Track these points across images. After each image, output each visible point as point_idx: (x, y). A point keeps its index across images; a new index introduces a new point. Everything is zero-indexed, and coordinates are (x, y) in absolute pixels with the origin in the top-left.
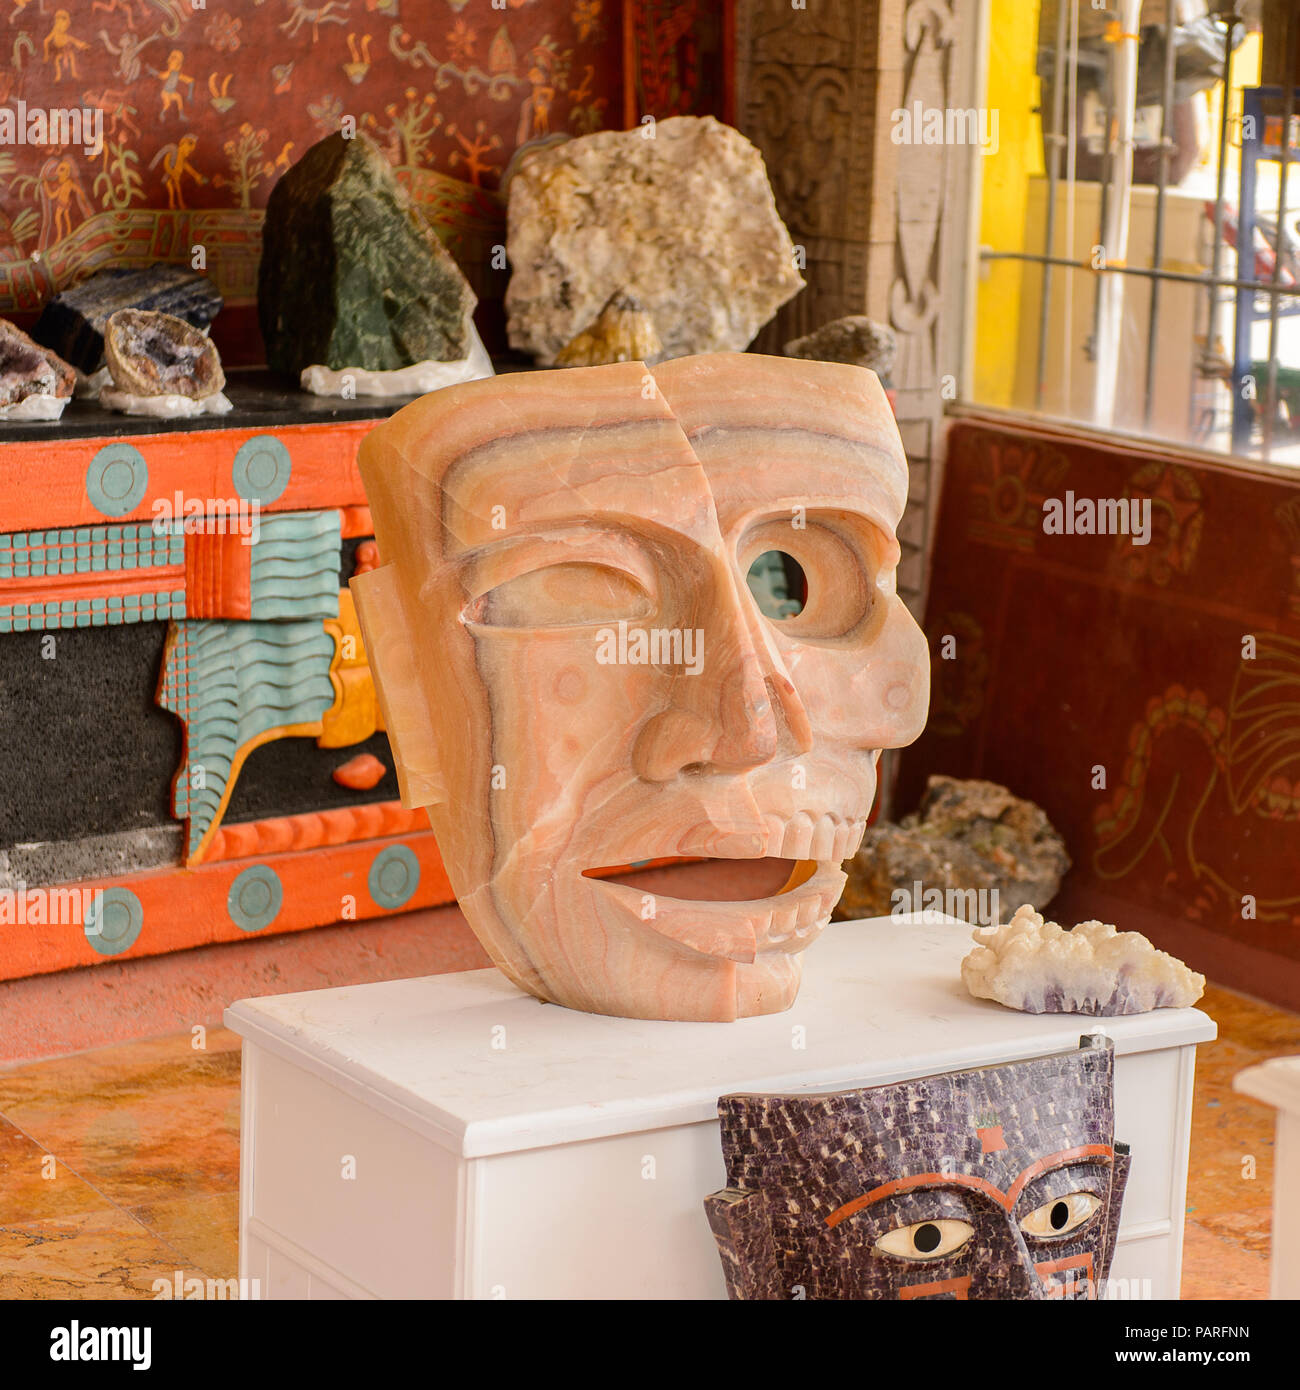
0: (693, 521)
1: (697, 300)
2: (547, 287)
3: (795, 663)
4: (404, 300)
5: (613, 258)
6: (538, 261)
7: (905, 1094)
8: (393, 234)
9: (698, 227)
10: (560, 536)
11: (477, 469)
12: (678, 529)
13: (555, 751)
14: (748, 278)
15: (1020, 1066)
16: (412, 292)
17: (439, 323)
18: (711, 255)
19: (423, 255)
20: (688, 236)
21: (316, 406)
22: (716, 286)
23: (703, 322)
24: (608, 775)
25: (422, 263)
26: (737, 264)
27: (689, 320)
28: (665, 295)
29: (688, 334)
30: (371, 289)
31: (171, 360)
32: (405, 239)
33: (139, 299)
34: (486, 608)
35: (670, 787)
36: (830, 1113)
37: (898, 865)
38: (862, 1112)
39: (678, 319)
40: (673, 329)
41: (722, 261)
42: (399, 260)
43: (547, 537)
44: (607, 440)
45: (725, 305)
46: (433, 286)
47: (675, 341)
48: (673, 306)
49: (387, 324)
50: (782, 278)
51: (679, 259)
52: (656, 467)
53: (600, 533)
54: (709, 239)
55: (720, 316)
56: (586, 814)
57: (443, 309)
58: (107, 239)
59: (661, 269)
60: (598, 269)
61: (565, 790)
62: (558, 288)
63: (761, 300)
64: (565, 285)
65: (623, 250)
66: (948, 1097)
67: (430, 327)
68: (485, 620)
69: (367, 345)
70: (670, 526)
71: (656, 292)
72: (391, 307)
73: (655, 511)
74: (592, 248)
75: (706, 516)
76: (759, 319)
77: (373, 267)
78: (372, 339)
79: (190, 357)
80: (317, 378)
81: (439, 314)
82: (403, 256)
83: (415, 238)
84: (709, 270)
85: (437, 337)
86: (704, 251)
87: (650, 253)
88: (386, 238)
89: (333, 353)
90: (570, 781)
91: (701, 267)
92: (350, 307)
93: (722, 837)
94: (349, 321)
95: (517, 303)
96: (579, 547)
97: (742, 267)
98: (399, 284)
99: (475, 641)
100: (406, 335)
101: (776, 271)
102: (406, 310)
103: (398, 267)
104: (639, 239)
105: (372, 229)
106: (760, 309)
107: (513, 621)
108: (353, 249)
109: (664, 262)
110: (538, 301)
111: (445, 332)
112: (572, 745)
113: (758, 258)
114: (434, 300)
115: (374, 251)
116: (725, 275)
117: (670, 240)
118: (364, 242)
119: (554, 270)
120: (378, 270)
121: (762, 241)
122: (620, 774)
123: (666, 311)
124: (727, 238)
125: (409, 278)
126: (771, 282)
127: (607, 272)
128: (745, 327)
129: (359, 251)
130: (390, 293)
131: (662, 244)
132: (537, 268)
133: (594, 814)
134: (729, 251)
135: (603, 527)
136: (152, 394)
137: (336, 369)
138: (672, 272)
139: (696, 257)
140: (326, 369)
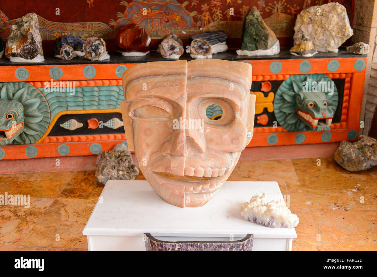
0: (178, 98)
1: (328, 38)
2: (300, 35)
3: (207, 132)
4: (257, 38)
5: (313, 30)
6: (299, 30)
7: (175, 246)
8: (257, 26)
9: (330, 24)
10: (148, 99)
11: (134, 83)
12: (174, 100)
13: (144, 145)
14: (339, 34)
15: (211, 244)
16: (259, 37)
17: (264, 42)
18: (331, 30)
19: (262, 30)
20: (327, 26)
21: (239, 57)
22: (332, 36)
23: (329, 43)
24: (155, 152)
25: (262, 31)
26: (337, 32)
27: (326, 42)
28: (321, 37)
29: (326, 45)
30: (251, 36)
31: (203, 49)
32: (259, 27)
33: (208, 37)
34: (135, 113)
35: (167, 157)
36: (157, 246)
37: (345, 152)
38: (163, 248)
39: (324, 42)
40: (323, 44)
41: (333, 31)
42: (257, 30)
43: (146, 99)
44: (166, 78)
45: (334, 39)
46: (263, 36)
47: (323, 46)
48: (323, 39)
49: (254, 42)
50: (346, 34)
51: (325, 31)
52: (174, 85)
53: (158, 99)
54: (331, 27)
55: (332, 42)
56: (151, 160)
57: (265, 40)
58: (215, 26)
59: (321, 32)
60: (309, 32)
61: (147, 154)
62: (302, 35)
63: (342, 39)
64: (303, 35)
65: (314, 29)
66: (187, 248)
67: (262, 43)
68: (135, 116)
69: (249, 46)
70: (172, 99)
71: (320, 37)
72: (255, 39)
73: (169, 96)
74: (309, 28)
75: (182, 97)
76: (341, 43)
77: (252, 32)
78: (250, 45)
79: (206, 48)
80: (239, 52)
81: (264, 41)
82: (258, 30)
83: (261, 26)
84: (331, 33)
85: (263, 45)
86: (330, 29)
87: (319, 29)
88: (255, 26)
89: (242, 47)
90: (148, 152)
91: (329, 32)
92: (246, 39)
93: (172, 171)
94: (246, 42)
95: (295, 38)
96: (151, 102)
97: (338, 32)
98: (257, 35)
99: (133, 120)
100: (257, 45)
101: (345, 33)
102: (258, 40)
103: (257, 32)
104: (318, 26)
105: (253, 25)
106: (342, 40)
107: (140, 117)
108: (249, 29)
109: (322, 31)
110: (298, 38)
111: (265, 44)
112: (148, 145)
113: (342, 31)
114: (263, 38)
115: (253, 29)
116: (334, 34)
117: (324, 27)
118: (251, 27)
119: (301, 32)
120: (253, 32)
121: (342, 27)
122: (158, 152)
123: (322, 40)
124: (335, 26)
125: (259, 34)
126: (344, 35)
127: (311, 33)
128: (338, 44)
129: (250, 29)
130: (255, 37)
131: (322, 27)
132: (299, 32)
133: (153, 160)
134: (335, 29)
135: (159, 98)
136: (196, 55)
137: (243, 50)
138: (323, 33)
139: (328, 30)
140: (241, 50)
